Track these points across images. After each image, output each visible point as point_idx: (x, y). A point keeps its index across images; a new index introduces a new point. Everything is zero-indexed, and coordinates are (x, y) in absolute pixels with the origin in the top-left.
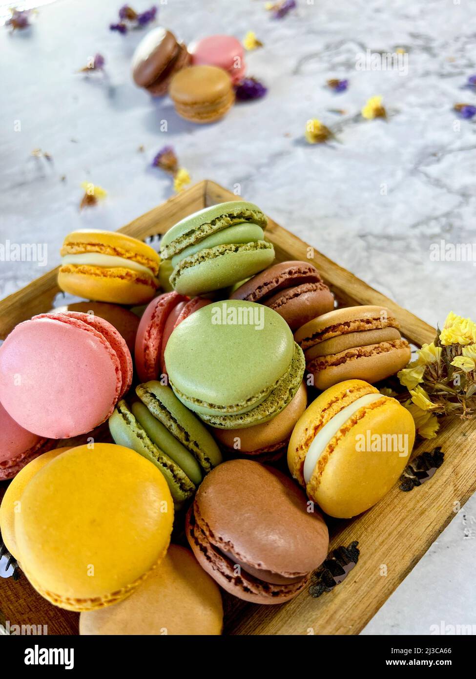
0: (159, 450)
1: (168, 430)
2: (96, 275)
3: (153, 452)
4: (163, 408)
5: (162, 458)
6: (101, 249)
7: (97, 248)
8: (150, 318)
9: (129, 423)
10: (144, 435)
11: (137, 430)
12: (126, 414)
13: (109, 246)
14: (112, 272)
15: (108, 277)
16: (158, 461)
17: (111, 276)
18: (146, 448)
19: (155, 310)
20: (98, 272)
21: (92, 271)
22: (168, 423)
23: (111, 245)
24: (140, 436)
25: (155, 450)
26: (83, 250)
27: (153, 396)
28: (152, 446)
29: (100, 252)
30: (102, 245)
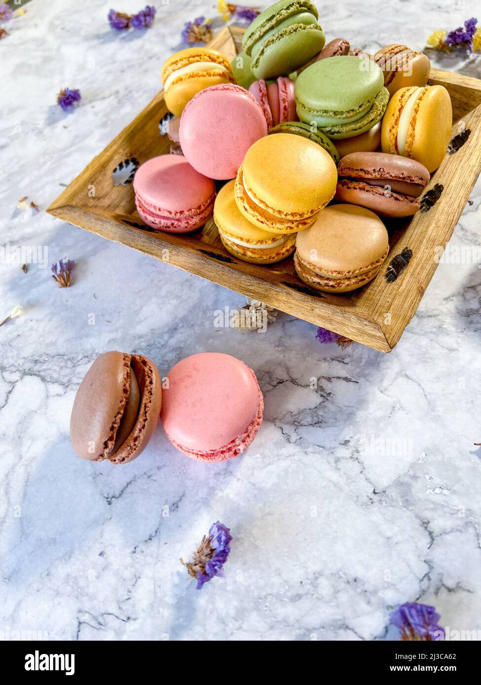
7: (197, 59)
13: (205, 56)
29: (201, 61)
30: (200, 55)
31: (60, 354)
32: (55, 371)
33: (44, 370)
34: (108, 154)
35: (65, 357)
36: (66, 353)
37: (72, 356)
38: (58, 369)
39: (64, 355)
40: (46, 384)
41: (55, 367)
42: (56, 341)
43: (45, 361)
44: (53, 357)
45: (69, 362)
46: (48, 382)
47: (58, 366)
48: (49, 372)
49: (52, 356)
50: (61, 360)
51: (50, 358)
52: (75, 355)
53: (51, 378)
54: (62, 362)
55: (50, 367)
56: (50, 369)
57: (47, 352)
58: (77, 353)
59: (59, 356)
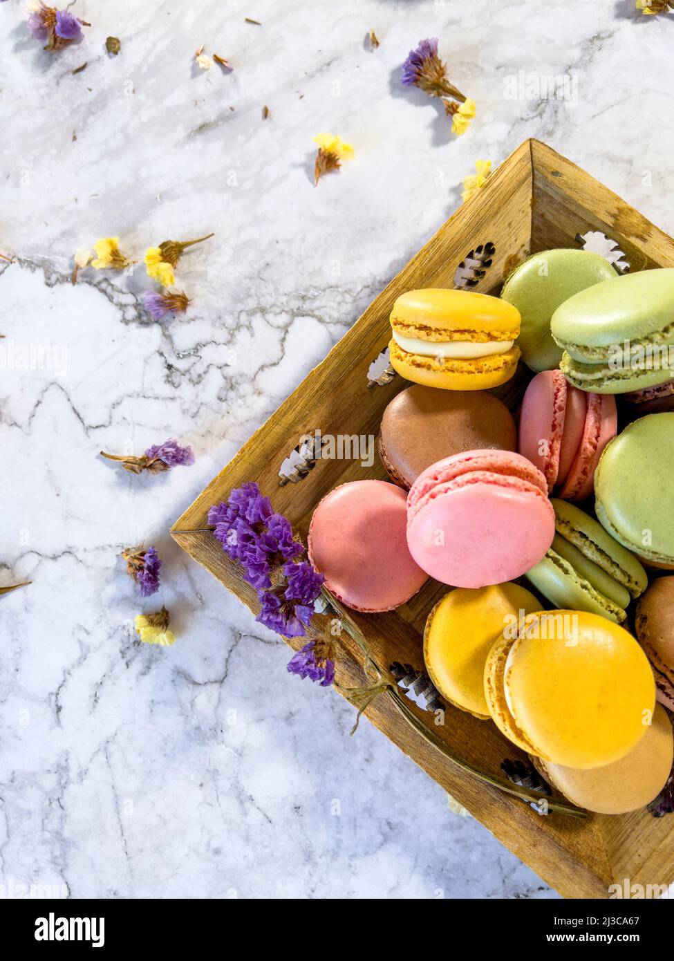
0: (607, 599)
1: (611, 577)
2: (470, 372)
3: (601, 603)
4: (601, 551)
5: (609, 606)
6: (473, 337)
7: (467, 336)
8: (551, 428)
9: (566, 572)
10: (589, 586)
11: (580, 581)
12: (559, 560)
13: (482, 332)
14: (488, 366)
15: (484, 373)
16: (606, 609)
17: (487, 371)
18: (593, 599)
19: (554, 417)
20: (472, 368)
21: (465, 369)
22: (611, 569)
23: (484, 330)
24: (584, 587)
25: (603, 601)
26: (448, 339)
27: (583, 535)
28: (599, 597)
29: (470, 341)
30: (474, 331)
31: (332, 285)
32: (332, 308)
33: (318, 308)
34: (278, 429)
35: (340, 289)
36: (339, 284)
37: (348, 286)
38: (335, 306)
39: (337, 287)
40: (326, 326)
41: (331, 304)
42: (321, 268)
43: (315, 297)
44: (324, 290)
45: (347, 296)
46: (328, 323)
47: (334, 301)
48: (324, 310)
49: (322, 289)
50: (335, 293)
51: (320, 292)
52: (352, 286)
53: (330, 317)
54: (337, 295)
55: (323, 303)
56: (325, 307)
57: (314, 284)
58: (354, 282)
59: (332, 289)
